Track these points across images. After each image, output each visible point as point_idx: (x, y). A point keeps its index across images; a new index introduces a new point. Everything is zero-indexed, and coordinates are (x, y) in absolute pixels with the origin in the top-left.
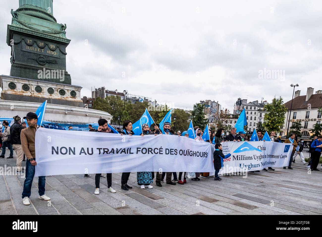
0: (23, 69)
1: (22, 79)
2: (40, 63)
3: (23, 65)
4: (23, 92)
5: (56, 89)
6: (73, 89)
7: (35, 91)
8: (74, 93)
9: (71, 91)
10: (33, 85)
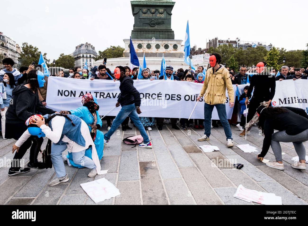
0: (139, 33)
1: (137, 40)
2: (151, 26)
3: (139, 29)
4: (138, 50)
5: (162, 45)
6: (175, 43)
7: (146, 48)
8: (175, 46)
9: (174, 44)
10: (145, 43)
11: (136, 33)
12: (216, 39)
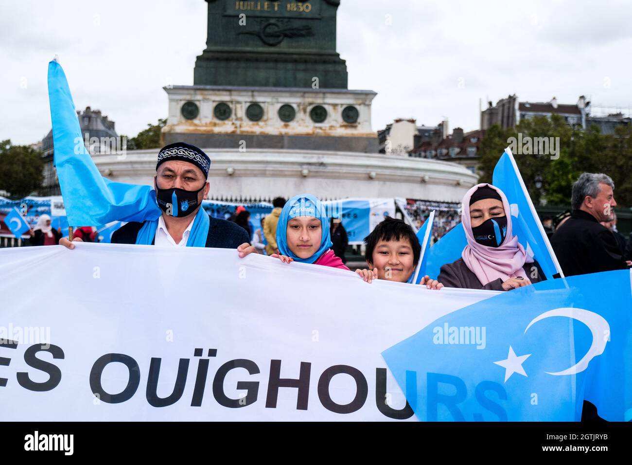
0: (223, 64)
1: (213, 90)
2: (267, 41)
4: (215, 125)
5: (301, 107)
6: (348, 101)
7: (245, 117)
8: (351, 113)
9: (344, 107)
10: (241, 101)
11: (212, 64)
12: (512, 100)
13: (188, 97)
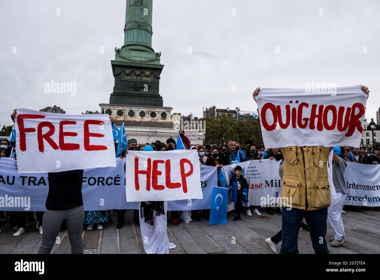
0: (120, 97)
1: (117, 106)
2: (135, 89)
3: (120, 93)
4: (117, 118)
5: (147, 112)
6: (163, 110)
7: (128, 115)
8: (164, 115)
9: (162, 112)
10: (127, 110)
11: (116, 96)
12: (214, 108)
13: (108, 108)
